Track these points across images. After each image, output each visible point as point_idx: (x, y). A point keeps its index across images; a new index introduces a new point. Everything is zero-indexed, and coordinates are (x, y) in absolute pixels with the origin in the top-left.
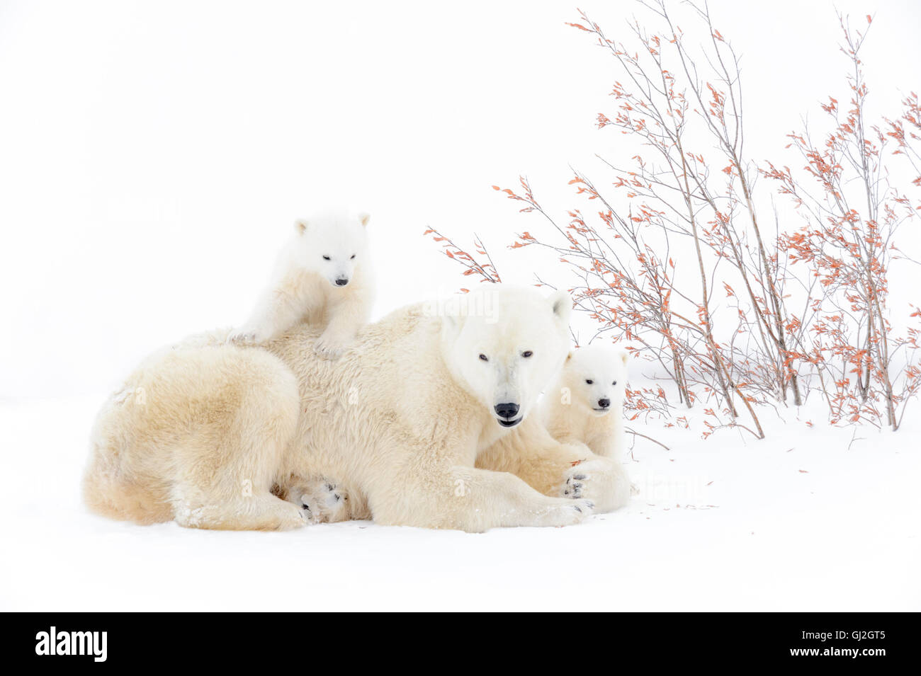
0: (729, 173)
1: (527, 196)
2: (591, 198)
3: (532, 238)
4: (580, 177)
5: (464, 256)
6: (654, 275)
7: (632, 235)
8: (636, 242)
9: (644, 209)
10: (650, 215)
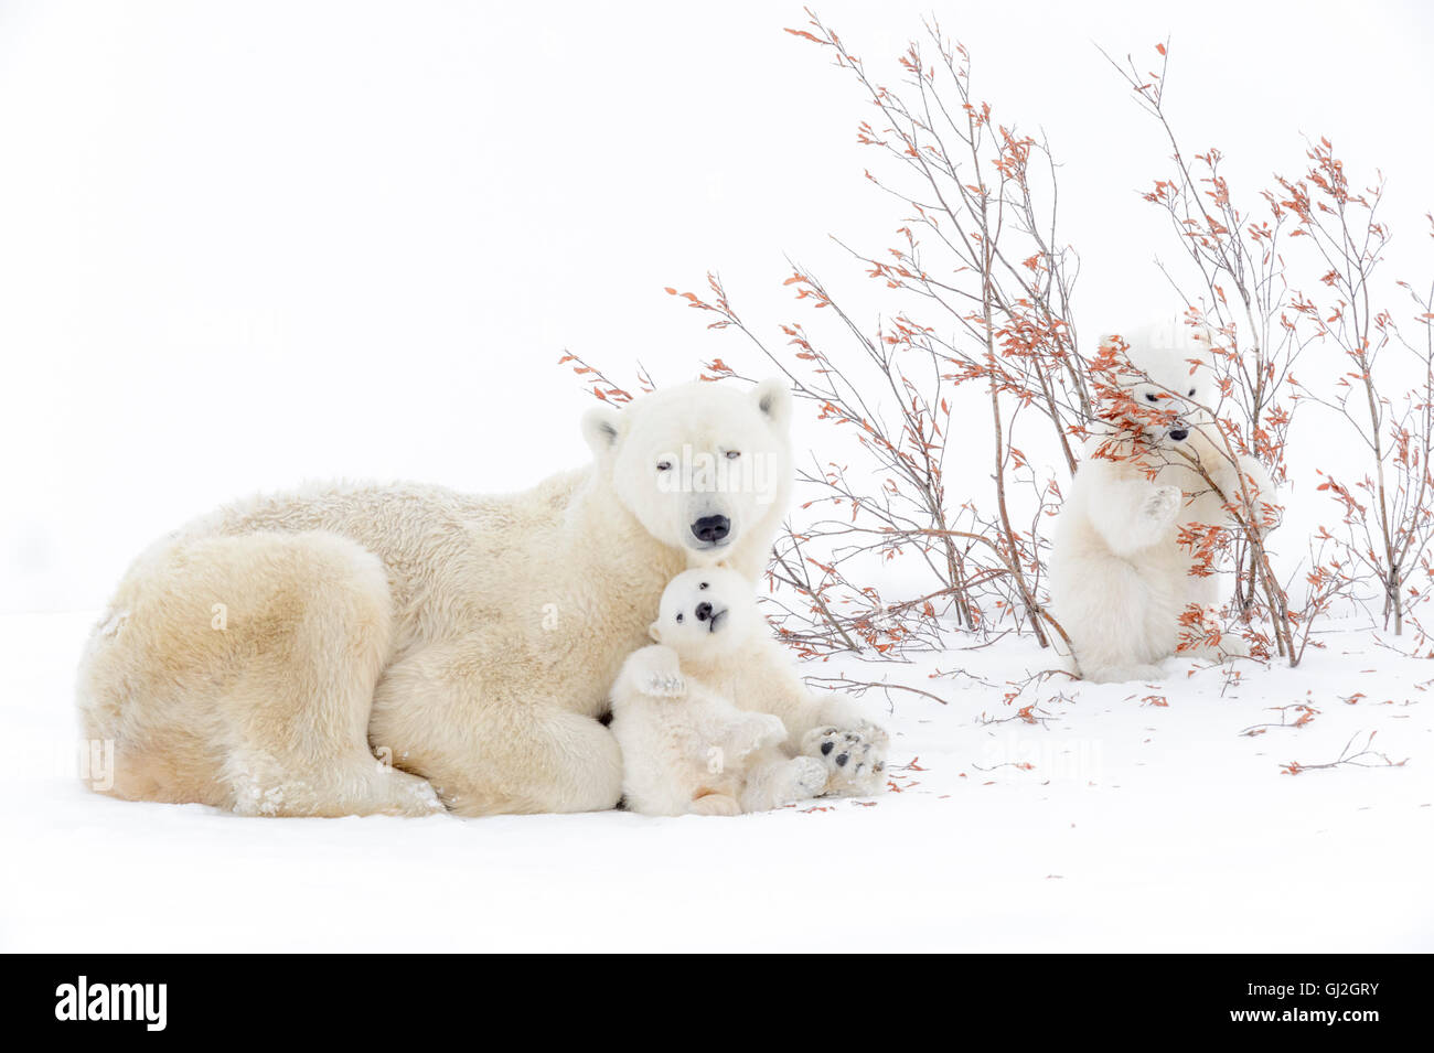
0: (1033, 268)
1: (719, 303)
2: (817, 306)
3: (727, 369)
4: (802, 273)
5: (622, 396)
6: (917, 426)
7: (882, 364)
8: (888, 374)
9: (901, 324)
10: (911, 333)
